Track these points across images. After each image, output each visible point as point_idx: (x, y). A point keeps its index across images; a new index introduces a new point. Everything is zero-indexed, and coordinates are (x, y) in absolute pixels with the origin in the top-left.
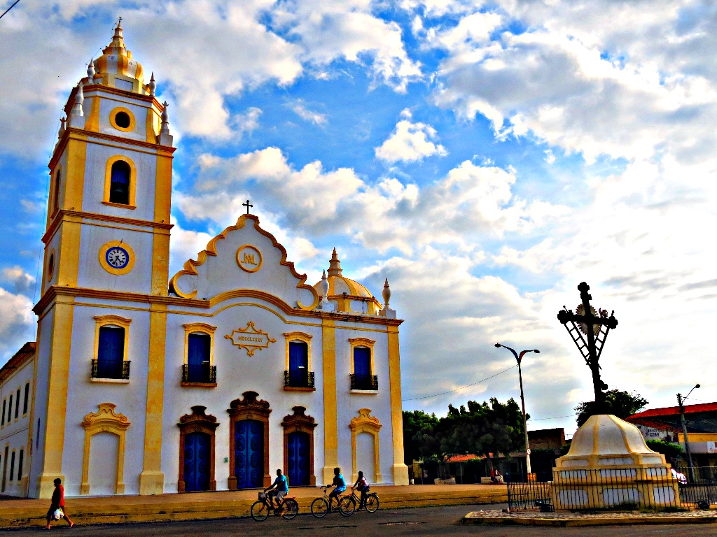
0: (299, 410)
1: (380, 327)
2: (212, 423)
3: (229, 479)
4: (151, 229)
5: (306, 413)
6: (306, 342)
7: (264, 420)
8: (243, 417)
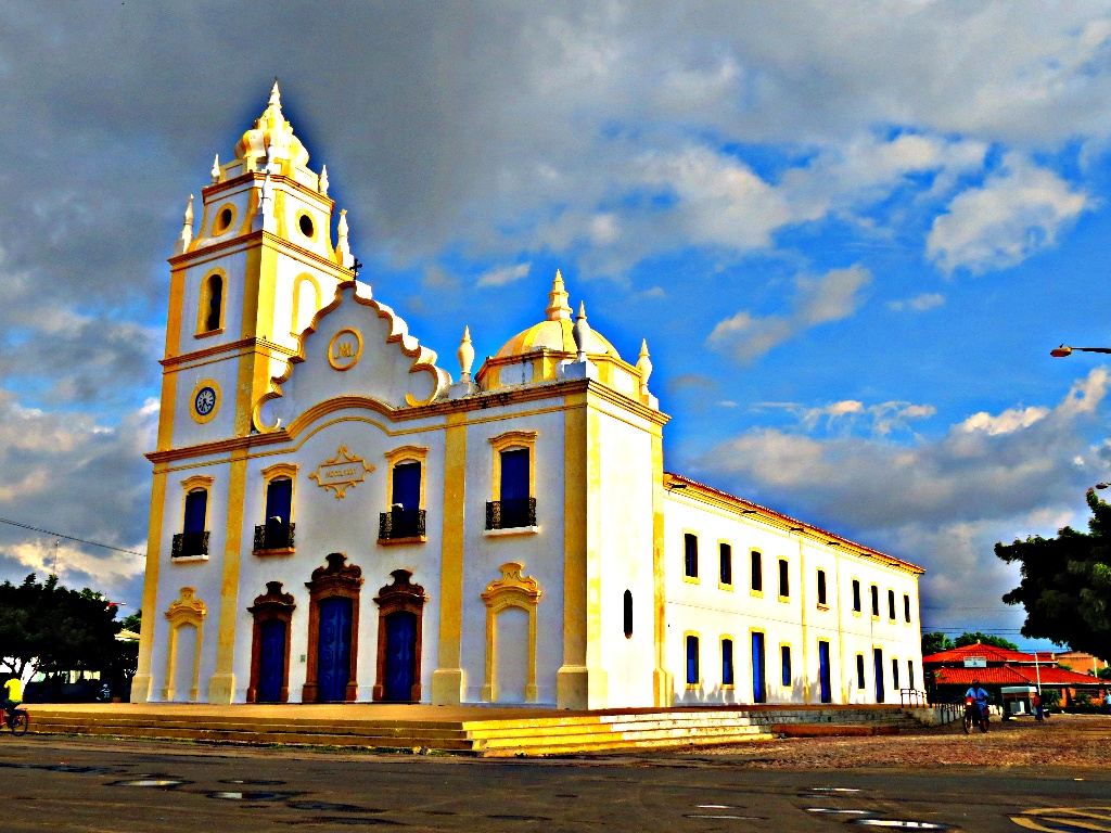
0: (401, 576)
1: (551, 403)
2: (288, 605)
3: (304, 686)
4: (236, 352)
5: (413, 581)
6: (419, 460)
7: (353, 595)
8: (325, 594)
